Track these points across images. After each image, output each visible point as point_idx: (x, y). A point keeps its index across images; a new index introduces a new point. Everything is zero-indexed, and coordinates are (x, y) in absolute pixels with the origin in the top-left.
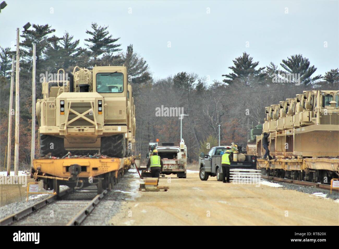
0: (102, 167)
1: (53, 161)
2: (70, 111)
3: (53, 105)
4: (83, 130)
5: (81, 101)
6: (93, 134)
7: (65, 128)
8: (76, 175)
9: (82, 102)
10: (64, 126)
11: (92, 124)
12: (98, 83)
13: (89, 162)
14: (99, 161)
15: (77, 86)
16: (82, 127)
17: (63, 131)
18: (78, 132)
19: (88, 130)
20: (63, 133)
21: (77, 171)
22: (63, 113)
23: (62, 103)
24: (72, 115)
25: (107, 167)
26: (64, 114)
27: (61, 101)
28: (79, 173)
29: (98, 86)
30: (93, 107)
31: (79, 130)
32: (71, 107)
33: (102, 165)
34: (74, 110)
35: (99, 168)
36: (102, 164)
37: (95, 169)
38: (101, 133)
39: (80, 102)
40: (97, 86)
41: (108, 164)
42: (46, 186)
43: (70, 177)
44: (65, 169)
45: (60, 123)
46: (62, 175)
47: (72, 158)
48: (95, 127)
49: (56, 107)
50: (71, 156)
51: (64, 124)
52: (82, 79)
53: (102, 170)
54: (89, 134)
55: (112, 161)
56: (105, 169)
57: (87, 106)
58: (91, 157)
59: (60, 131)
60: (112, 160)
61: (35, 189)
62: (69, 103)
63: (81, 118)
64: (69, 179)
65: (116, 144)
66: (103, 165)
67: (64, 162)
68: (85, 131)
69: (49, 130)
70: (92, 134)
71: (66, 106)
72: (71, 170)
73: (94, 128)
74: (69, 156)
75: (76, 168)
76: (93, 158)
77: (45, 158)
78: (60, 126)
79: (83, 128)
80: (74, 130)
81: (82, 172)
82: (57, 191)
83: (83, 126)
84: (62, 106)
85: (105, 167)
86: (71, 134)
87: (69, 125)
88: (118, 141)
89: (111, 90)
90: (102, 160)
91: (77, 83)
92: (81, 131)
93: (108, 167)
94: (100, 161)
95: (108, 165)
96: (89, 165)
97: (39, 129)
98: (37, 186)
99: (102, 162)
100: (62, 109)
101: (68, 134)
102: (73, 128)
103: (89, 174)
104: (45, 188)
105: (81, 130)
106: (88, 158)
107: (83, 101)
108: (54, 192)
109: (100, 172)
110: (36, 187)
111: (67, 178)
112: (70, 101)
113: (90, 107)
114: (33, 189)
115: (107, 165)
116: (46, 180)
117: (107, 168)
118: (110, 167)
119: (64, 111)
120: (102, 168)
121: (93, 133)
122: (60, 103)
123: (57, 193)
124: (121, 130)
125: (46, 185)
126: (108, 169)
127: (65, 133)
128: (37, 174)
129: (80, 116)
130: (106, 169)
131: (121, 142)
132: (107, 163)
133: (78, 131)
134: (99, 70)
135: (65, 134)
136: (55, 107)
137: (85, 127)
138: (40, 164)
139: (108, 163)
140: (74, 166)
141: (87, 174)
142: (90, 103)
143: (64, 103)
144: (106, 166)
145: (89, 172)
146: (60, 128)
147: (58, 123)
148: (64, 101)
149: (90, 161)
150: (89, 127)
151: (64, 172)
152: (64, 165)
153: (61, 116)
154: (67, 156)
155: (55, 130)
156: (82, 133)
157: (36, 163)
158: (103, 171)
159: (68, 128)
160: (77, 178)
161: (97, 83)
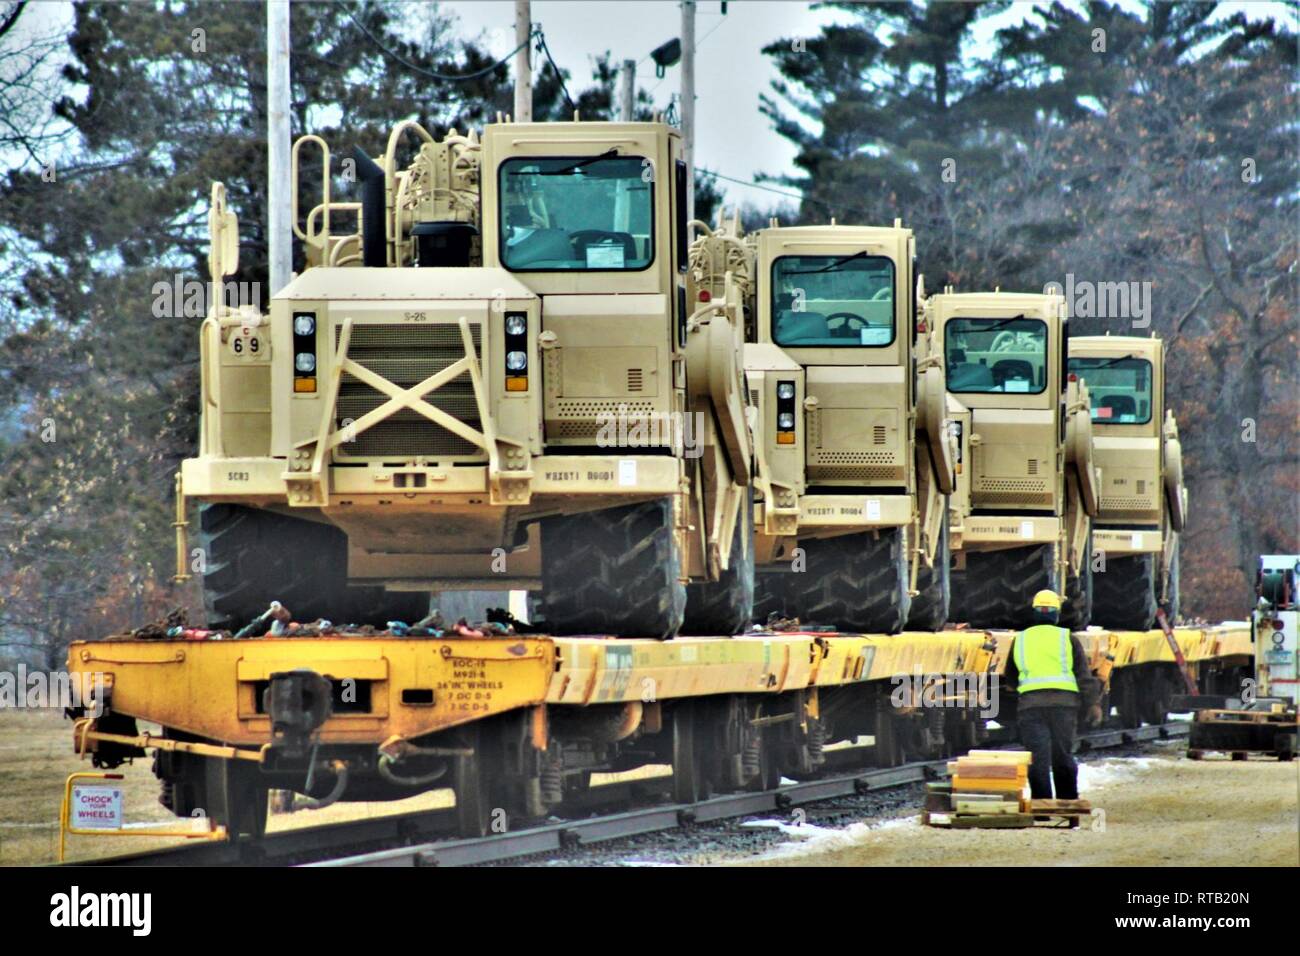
0: (457, 685)
1: (184, 656)
2: (344, 373)
3: (254, 339)
4: (420, 479)
5: (407, 315)
6: (474, 499)
7: (318, 465)
8: (306, 734)
9: (412, 321)
10: (310, 457)
11: (470, 448)
12: (511, 216)
13: (383, 658)
14: (438, 655)
15: (406, 235)
16: (416, 465)
17: (308, 487)
18: (390, 487)
19: (447, 478)
20: (306, 498)
21: (305, 708)
22: (309, 382)
23: (304, 325)
24: (354, 396)
25: (483, 685)
26: (315, 391)
27: (296, 315)
28: (318, 722)
29: (512, 234)
30: (478, 349)
31: (400, 479)
32: (354, 352)
33: (457, 675)
34: (365, 365)
35: (442, 694)
36: (459, 669)
37: (418, 698)
38: (520, 497)
39: (400, 321)
40: (505, 233)
41: (488, 669)
42: (174, 794)
43: (267, 745)
44: (248, 695)
45: (293, 442)
46: (235, 729)
47: (294, 635)
48: (486, 464)
49: (271, 349)
50: (285, 623)
51: (313, 446)
52: (437, 193)
53: (457, 706)
54: (456, 500)
55: (511, 656)
56: (473, 700)
57: (443, 342)
58: (398, 632)
59: (291, 483)
60: (512, 650)
61: (107, 810)
62: (339, 328)
63: (406, 410)
64: (268, 751)
65: (622, 560)
66: (465, 674)
67: (241, 659)
68: (430, 486)
69: (231, 476)
70: (472, 502)
71: (325, 343)
72: (272, 703)
73: (482, 468)
74: (275, 623)
75: (299, 695)
76: (408, 636)
77: (142, 637)
78: (287, 455)
79: (420, 469)
80: (372, 478)
81: (336, 715)
82: (227, 820)
83: (419, 458)
84: (304, 344)
85: (471, 685)
86: (356, 501)
87: (340, 454)
88: (636, 541)
89: (583, 257)
90: (459, 649)
91: (408, 217)
92: (410, 487)
93: (491, 685)
94: (447, 655)
95: (493, 673)
96: (382, 675)
97: (177, 475)
98: (116, 794)
99: (460, 661)
100: (304, 360)
101: (337, 501)
102: (365, 465)
103: (384, 726)
104: (169, 806)
105: (410, 481)
106: (383, 638)
107: (419, 315)
108: (213, 829)
109: (446, 713)
110: (109, 800)
111: (256, 748)
112: (344, 314)
113: (458, 351)
114: (93, 810)
115: (482, 674)
116: (170, 759)
117: (483, 692)
118: (501, 686)
119: (313, 373)
120: (456, 692)
121: (476, 498)
122: (294, 326)
123: (227, 831)
124: (640, 480)
125: (174, 787)
126: (489, 696)
127: (319, 492)
128: (86, 727)
129: (400, 398)
130: (478, 696)
131: (652, 548)
132: (483, 662)
133: (391, 483)
134: (515, 141)
135: (321, 501)
136: (264, 349)
137: (431, 465)
138: (108, 668)
139: (487, 663)
140: (289, 683)
141: (374, 725)
142: (454, 328)
143: (314, 326)
144: (478, 680)
145: (382, 715)
146: (291, 470)
147: (282, 441)
148: (312, 315)
149: (387, 655)
150: (456, 464)
151: (242, 717)
152: (244, 676)
153: (295, 398)
154: (267, 625)
155: (264, 479)
156: (415, 494)
157: (86, 662)
158: (463, 707)
159: (338, 471)
160: (312, 748)
161: (505, 214)
